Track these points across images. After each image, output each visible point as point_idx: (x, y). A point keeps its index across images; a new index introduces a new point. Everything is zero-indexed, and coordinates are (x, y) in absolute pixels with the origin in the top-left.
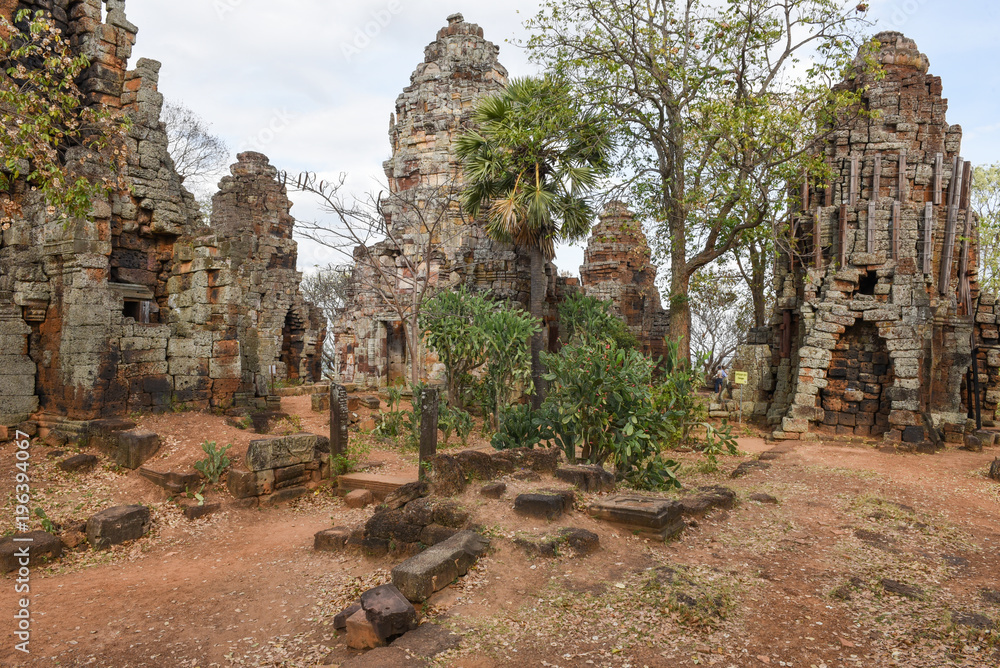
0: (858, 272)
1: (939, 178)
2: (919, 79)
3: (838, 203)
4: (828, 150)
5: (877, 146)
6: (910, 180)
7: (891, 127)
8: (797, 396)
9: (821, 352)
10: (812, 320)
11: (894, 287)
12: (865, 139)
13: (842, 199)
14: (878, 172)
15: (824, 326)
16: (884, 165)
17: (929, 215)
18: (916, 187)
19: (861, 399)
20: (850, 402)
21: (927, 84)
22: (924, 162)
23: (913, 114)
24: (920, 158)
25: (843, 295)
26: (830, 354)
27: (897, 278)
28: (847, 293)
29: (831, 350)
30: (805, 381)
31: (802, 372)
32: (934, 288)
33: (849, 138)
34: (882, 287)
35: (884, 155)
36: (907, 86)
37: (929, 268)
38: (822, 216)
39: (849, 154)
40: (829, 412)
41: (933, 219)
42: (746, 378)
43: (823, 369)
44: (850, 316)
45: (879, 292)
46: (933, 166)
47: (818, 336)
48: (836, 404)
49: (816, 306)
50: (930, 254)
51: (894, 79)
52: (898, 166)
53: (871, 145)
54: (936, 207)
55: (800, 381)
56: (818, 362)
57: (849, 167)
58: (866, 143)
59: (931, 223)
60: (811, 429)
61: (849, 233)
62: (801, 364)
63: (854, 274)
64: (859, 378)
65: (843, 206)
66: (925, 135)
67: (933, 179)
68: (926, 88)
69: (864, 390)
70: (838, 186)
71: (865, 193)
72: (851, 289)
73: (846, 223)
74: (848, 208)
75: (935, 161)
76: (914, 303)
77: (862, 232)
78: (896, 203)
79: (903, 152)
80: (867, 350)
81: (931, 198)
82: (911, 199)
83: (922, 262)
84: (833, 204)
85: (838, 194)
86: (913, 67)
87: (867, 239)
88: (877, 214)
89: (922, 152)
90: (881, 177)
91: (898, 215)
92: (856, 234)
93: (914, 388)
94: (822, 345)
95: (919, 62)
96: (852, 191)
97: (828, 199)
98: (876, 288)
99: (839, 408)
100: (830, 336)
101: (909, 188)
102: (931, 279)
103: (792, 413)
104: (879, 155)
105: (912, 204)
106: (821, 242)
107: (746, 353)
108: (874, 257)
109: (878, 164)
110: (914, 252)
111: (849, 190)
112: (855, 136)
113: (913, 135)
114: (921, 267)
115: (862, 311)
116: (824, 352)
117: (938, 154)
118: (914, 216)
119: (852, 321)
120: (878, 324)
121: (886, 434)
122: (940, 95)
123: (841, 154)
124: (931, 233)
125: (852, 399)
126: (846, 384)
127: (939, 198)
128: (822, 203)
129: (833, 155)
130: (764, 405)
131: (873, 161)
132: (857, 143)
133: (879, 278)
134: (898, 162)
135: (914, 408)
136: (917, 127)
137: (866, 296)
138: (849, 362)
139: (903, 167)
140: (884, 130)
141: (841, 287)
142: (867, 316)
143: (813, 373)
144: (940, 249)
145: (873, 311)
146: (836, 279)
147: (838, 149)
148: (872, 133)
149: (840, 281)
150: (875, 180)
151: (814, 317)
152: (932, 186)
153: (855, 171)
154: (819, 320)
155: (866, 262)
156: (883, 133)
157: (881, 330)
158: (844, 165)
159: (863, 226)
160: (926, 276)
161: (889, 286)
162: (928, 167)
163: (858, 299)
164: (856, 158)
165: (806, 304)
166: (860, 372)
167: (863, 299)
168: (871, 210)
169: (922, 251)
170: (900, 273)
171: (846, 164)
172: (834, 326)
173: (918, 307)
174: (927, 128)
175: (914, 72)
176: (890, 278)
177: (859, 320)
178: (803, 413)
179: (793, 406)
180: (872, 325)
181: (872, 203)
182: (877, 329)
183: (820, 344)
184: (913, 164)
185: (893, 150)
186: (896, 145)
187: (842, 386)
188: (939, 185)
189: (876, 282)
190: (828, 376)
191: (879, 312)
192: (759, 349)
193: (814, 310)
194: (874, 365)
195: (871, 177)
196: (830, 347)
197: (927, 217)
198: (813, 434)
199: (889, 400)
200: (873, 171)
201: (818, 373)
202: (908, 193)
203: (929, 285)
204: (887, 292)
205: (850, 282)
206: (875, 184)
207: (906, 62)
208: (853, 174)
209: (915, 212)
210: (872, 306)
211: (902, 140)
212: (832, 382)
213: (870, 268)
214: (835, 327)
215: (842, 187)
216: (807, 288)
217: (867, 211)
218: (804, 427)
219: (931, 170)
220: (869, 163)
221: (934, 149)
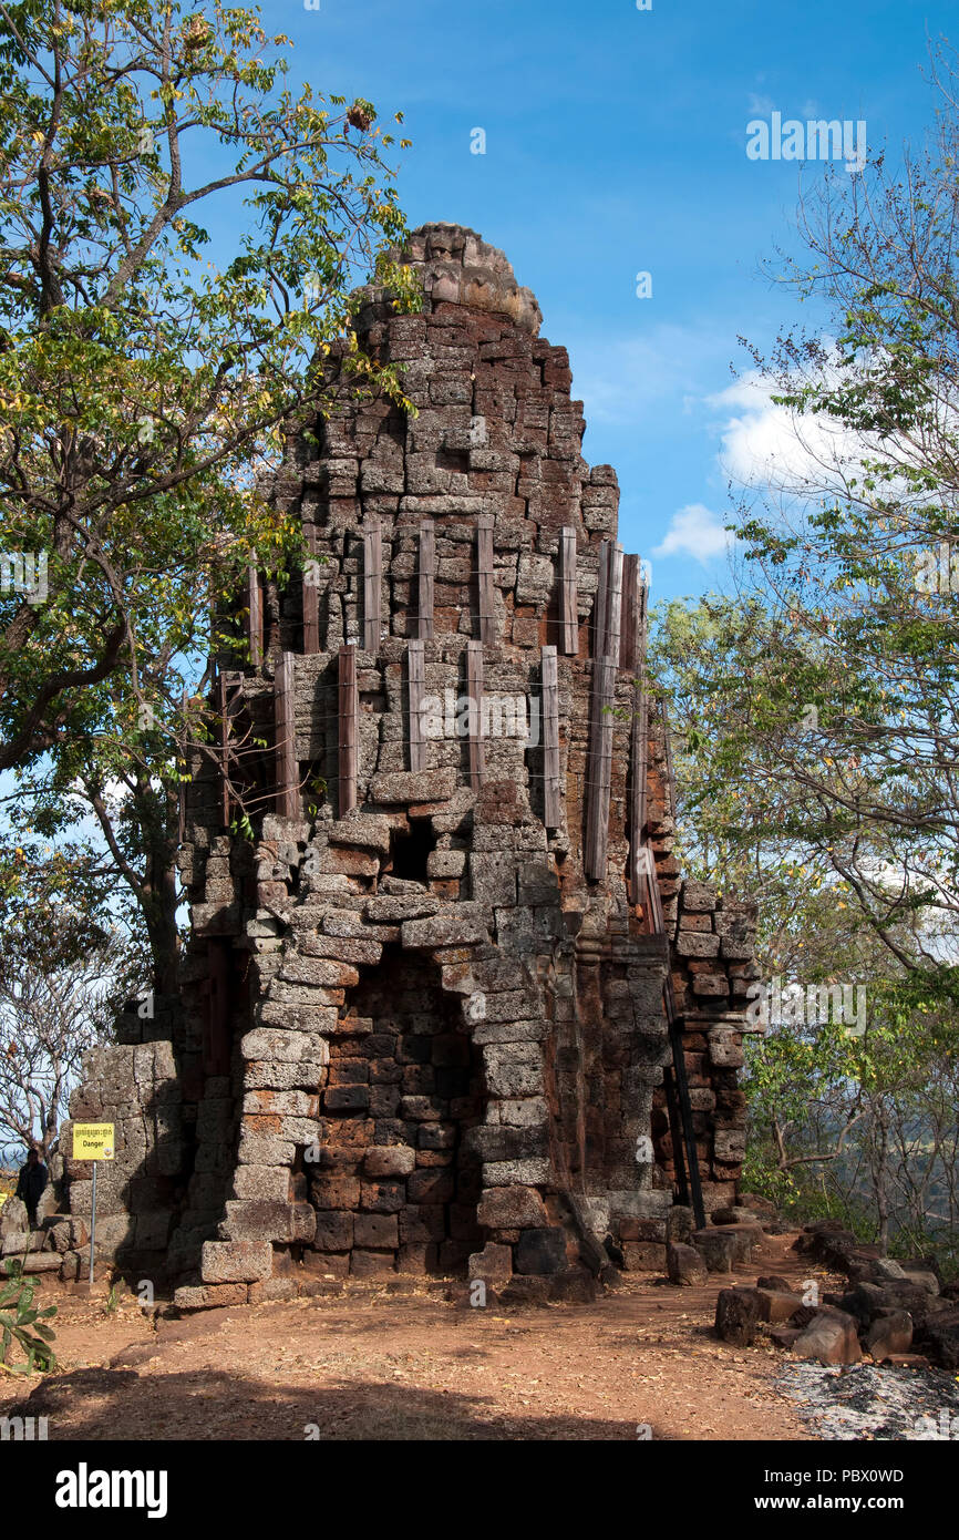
0: (387, 821)
1: (571, 589)
2: (517, 348)
3: (335, 643)
4: (309, 508)
5: (424, 504)
6: (505, 591)
7: (455, 457)
8: (241, 1175)
9: (299, 1043)
10: (275, 957)
11: (474, 857)
12: (399, 488)
13: (346, 636)
14: (429, 567)
15: (303, 968)
16: (444, 551)
17: (551, 678)
18: (521, 611)
19: (407, 1168)
20: (382, 1179)
21: (537, 362)
22: (538, 551)
23: (506, 429)
24: (526, 537)
25: (354, 885)
26: (324, 1047)
27: (482, 835)
28: (365, 881)
29: (325, 1035)
30: (261, 1129)
31: (251, 1101)
32: (574, 865)
33: (359, 479)
34: (445, 859)
35: (443, 527)
36: (492, 361)
37: (560, 812)
38: (296, 675)
39: (360, 521)
40: (327, 1215)
41: (561, 689)
42: (109, 1142)
43: (309, 1090)
44: (368, 938)
45: (440, 871)
46: (557, 560)
47: (291, 997)
48: (347, 1191)
49: (286, 917)
50: (559, 778)
51: (460, 340)
52: (474, 556)
53: (412, 501)
54: (565, 660)
55: (247, 1128)
56: (293, 1069)
57: (360, 554)
58: (400, 496)
59: (556, 698)
60: (281, 1269)
61: (362, 723)
62: (250, 1081)
63: (378, 829)
64: (401, 1111)
65: (346, 651)
66: (536, 485)
67: (557, 592)
68: (535, 372)
69: (415, 1141)
70: (335, 601)
71: (400, 622)
72: (372, 867)
73: (355, 696)
74: (358, 658)
75: (560, 547)
76: (523, 898)
77: (395, 719)
78: (473, 645)
79: (485, 522)
80: (417, 1030)
81: (555, 636)
82: (510, 640)
83: (541, 800)
84: (323, 647)
85: (335, 624)
86: (505, 317)
87: (406, 738)
88: (430, 675)
89: (529, 525)
90: (438, 580)
91: (480, 676)
92: (380, 725)
93: (535, 1123)
94: (302, 1022)
95: (519, 306)
96: (368, 616)
97: (311, 635)
98: (431, 861)
99: (355, 1197)
100: (321, 995)
101: (504, 611)
102: (565, 840)
103: (228, 1225)
104: (429, 524)
105: (511, 653)
106: (295, 747)
107: (108, 1071)
108: (424, 781)
109: (428, 546)
110: (522, 775)
111: (361, 614)
112: (374, 475)
113: (509, 481)
114: (539, 810)
115: (398, 923)
116: (305, 1041)
117: (566, 532)
118: (516, 679)
119: (375, 953)
120: (441, 956)
121: (473, 1260)
122: (567, 393)
123: (342, 519)
124: (557, 724)
125: (387, 1170)
126: (371, 1128)
127: (573, 638)
128: (298, 647)
129: (322, 519)
130: (162, 1218)
131: (416, 539)
132: (379, 492)
133: (440, 835)
134: (475, 545)
135: (537, 1179)
136: (515, 462)
137: (407, 884)
138: (374, 1066)
139: (486, 558)
140: (439, 463)
141: (349, 864)
142: (413, 934)
143: (280, 1103)
144: (580, 766)
145: (423, 922)
146: (333, 843)
147: (333, 506)
148: (412, 470)
149: (342, 846)
150: (423, 589)
151: (282, 950)
152: (555, 609)
153: (375, 562)
154: (292, 953)
155: (405, 795)
156: (439, 472)
157: (447, 971)
158: (349, 549)
159: (397, 705)
160: (551, 834)
161: (460, 856)
162: (545, 563)
163: (387, 890)
164: (375, 534)
165: (263, 914)
166: (403, 1093)
167: (400, 891)
168: (416, 661)
169: (541, 770)
170: (488, 821)
171: (353, 545)
172: (331, 966)
173: (533, 907)
174: (539, 467)
175: (505, 328)
176: (463, 836)
177: (393, 948)
178: (258, 1223)
179: (230, 1206)
180: (424, 960)
181: (417, 645)
182: (438, 968)
183: (296, 1021)
184: (510, 551)
185: (462, 515)
186: (469, 504)
187: (360, 1136)
188: (572, 608)
189: (434, 848)
190: (323, 1110)
191: (440, 922)
192: (144, 1054)
193: (282, 929)
194: (437, 1070)
195: (414, 582)
196: (322, 1025)
197: (545, 683)
198: (285, 1283)
199: (478, 1162)
200: (417, 566)
201: (294, 1103)
202: (501, 624)
203: (561, 856)
204: (459, 871)
205: (370, 851)
206: (422, 599)
207: (488, 303)
208: (369, 570)
209: (519, 670)
210: (421, 909)
211: (482, 491)
212: (333, 1128)
213: (416, 812)
214: (332, 971)
215: (344, 603)
216: (264, 872)
217: (405, 663)
218: (262, 1262)
219: (551, 569)
220: (407, 543)
221: (558, 520)
